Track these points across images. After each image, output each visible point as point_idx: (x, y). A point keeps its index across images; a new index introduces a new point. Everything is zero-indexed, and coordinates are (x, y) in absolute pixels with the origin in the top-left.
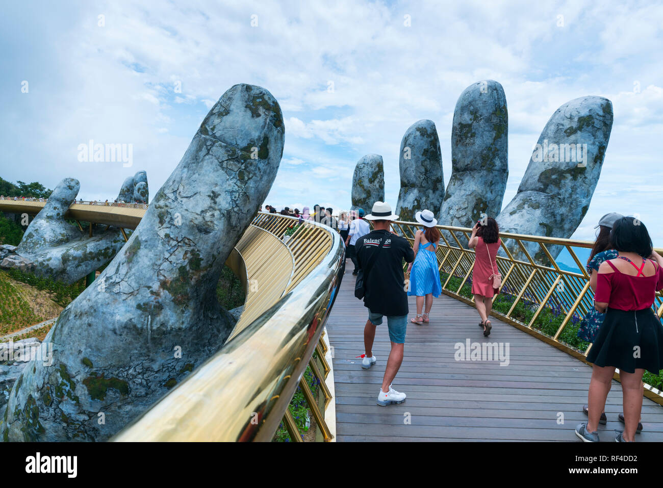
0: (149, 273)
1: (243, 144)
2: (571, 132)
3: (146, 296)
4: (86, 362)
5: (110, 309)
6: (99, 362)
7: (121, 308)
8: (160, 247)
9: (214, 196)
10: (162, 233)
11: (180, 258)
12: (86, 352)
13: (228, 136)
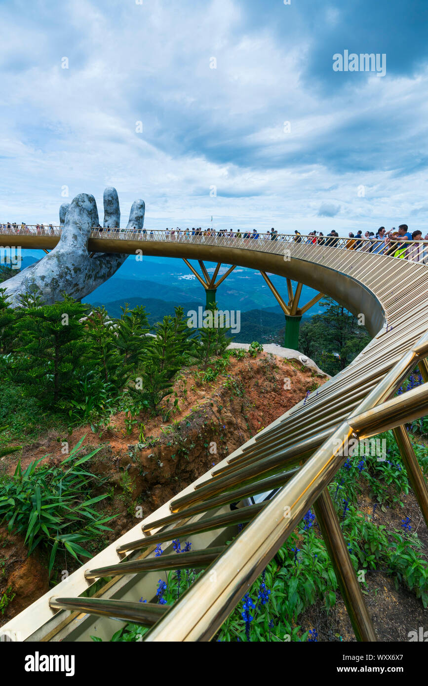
0: (82, 243)
1: (90, 210)
2: (140, 208)
3: (83, 248)
4: (73, 265)
5: (78, 251)
6: (76, 264)
7: (80, 251)
8: (82, 236)
9: (88, 223)
10: (81, 233)
11: (86, 239)
12: (73, 262)
13: (87, 208)
